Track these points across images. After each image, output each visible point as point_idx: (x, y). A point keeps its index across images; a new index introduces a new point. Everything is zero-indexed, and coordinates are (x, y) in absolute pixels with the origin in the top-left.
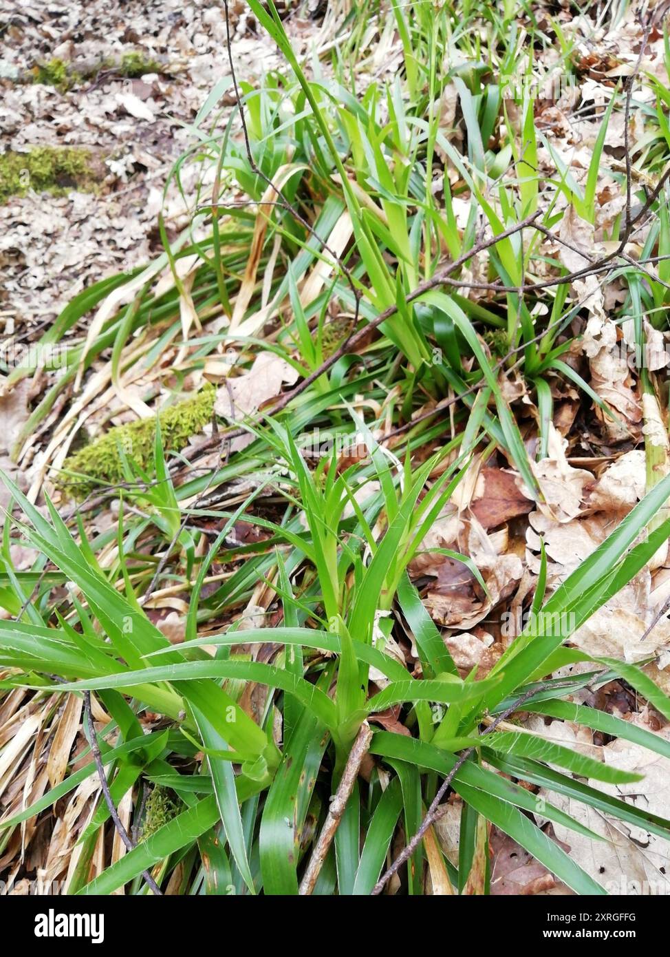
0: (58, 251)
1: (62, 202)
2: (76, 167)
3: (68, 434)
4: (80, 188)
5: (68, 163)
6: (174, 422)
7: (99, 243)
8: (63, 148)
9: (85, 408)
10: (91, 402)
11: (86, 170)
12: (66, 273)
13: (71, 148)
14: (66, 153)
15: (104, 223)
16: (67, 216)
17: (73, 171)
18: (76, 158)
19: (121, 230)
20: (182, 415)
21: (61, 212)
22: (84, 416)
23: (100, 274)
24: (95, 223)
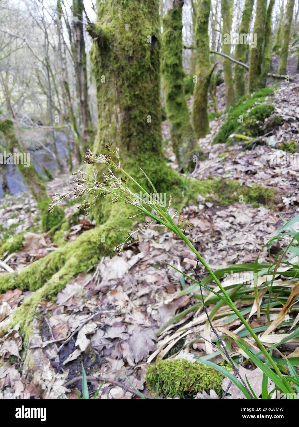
0: (237, 236)
1: (255, 210)
2: (268, 196)
3: (181, 335)
4: (266, 205)
5: (266, 194)
6: (201, 376)
7: (257, 237)
8: (266, 187)
9: (192, 327)
10: (196, 326)
11: (272, 198)
12: (235, 247)
13: (270, 188)
14: (266, 190)
15: (264, 228)
16: (253, 217)
17: (266, 197)
18: (270, 193)
19: (270, 234)
20: (206, 374)
21: (251, 215)
22: (190, 331)
23: (243, 256)
24: (261, 226)
